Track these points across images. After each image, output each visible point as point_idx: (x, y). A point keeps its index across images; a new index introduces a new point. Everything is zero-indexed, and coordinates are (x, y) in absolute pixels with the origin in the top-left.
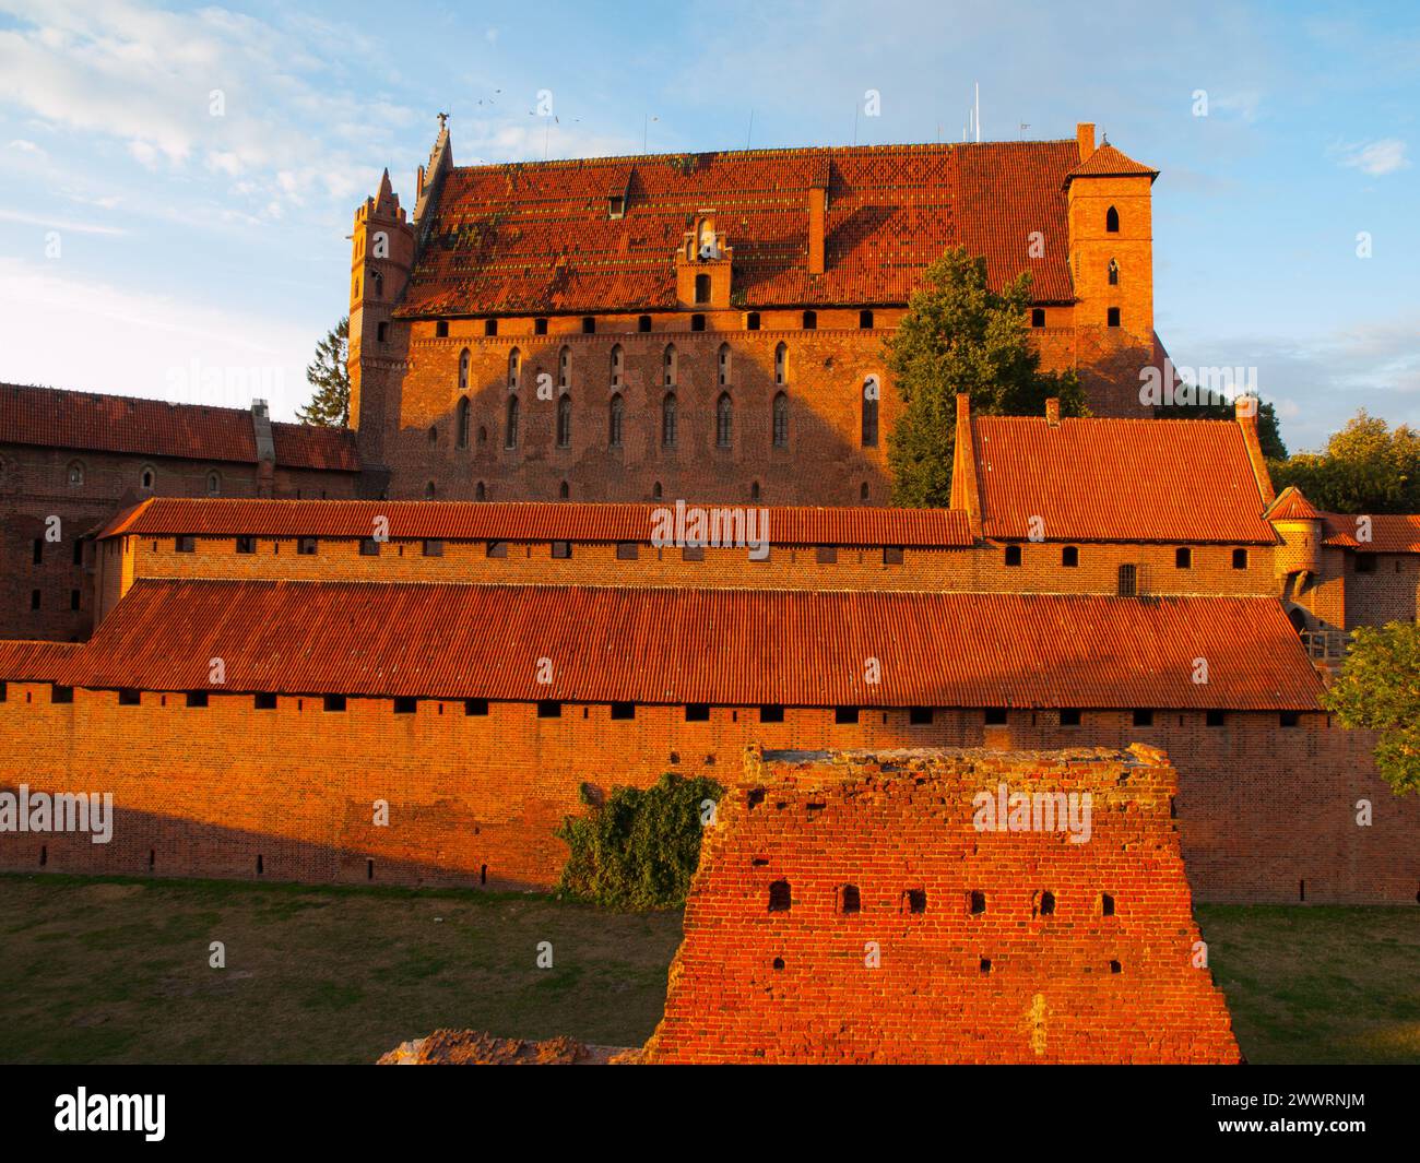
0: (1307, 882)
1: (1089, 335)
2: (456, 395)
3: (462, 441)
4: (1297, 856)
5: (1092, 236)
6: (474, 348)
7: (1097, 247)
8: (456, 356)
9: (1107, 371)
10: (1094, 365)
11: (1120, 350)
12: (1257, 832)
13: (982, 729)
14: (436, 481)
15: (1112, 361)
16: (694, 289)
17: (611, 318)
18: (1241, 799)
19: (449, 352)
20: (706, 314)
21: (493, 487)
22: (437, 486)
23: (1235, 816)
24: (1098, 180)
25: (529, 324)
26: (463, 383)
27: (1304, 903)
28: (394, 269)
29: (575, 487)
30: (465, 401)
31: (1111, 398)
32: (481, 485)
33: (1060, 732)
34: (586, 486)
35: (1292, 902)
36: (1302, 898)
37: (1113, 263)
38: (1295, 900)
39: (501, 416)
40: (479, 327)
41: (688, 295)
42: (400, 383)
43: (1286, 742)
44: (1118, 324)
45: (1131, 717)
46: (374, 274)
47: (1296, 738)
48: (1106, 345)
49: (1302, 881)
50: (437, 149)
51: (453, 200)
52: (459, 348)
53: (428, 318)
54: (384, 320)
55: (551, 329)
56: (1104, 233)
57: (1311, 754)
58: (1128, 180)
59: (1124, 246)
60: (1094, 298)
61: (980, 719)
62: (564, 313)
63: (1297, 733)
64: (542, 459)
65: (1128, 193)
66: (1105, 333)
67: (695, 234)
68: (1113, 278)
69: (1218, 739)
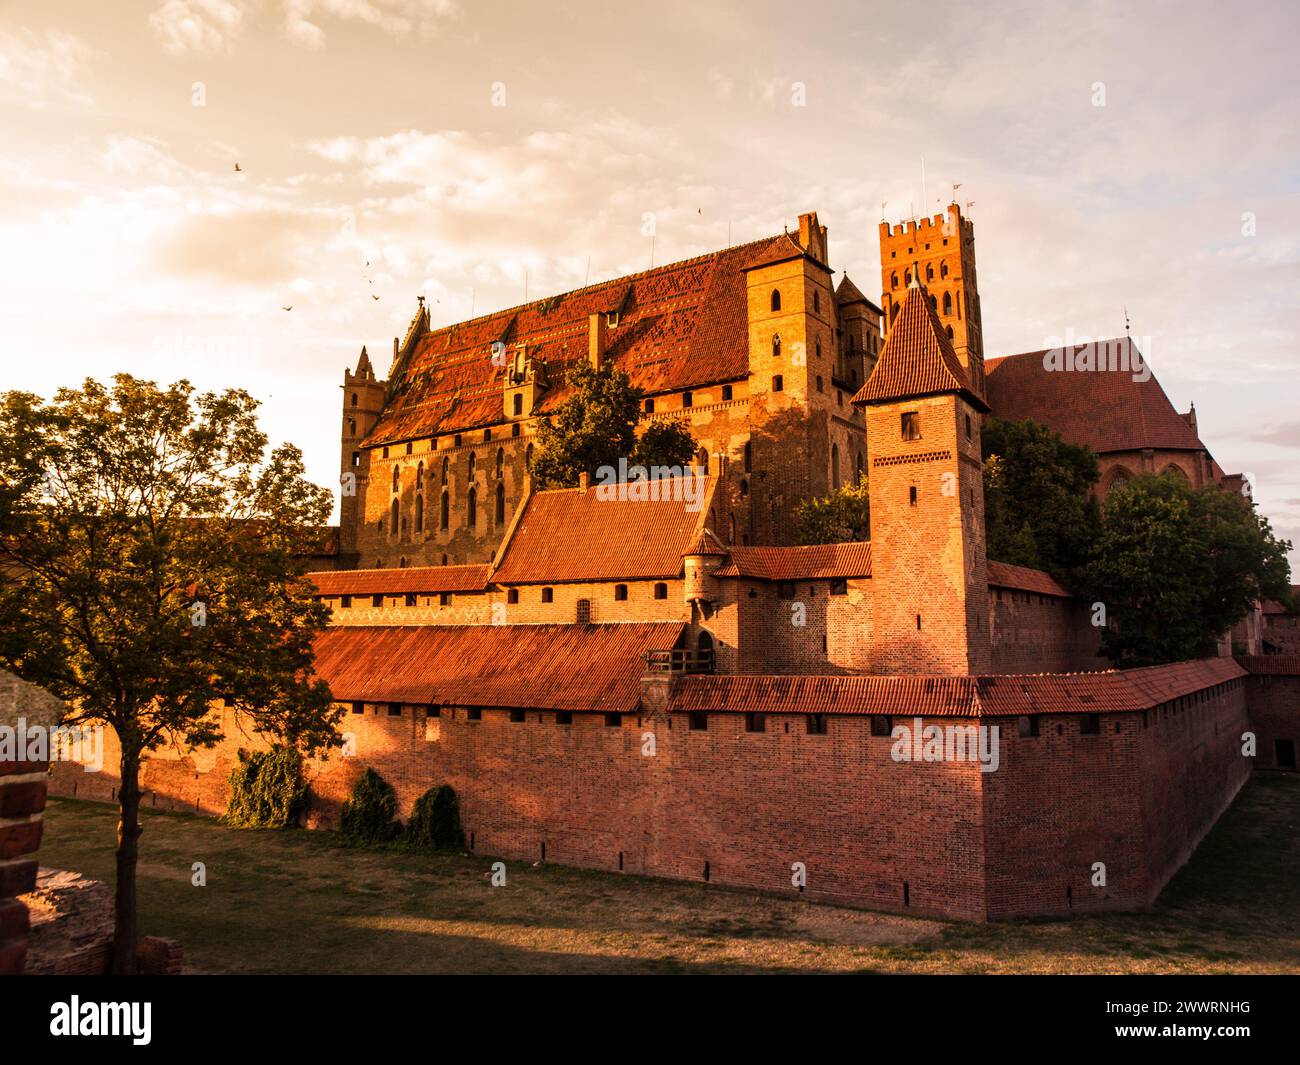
0: (624, 854)
1: (758, 402)
2: (393, 496)
3: (395, 530)
4: (617, 832)
5: (760, 318)
6: (402, 465)
7: (764, 326)
8: (392, 471)
9: (772, 431)
10: (762, 428)
11: (781, 411)
12: (590, 810)
13: (424, 721)
14: (381, 558)
15: (776, 421)
16: (513, 406)
17: (470, 433)
18: (579, 782)
19: (389, 467)
20: (521, 423)
21: (410, 561)
22: (382, 563)
23: (575, 796)
24: (764, 269)
25: (428, 443)
26: (396, 489)
27: (623, 872)
28: (362, 415)
29: (450, 557)
30: (396, 501)
31: (775, 453)
32: (403, 559)
33: (467, 723)
34: (456, 557)
35: (614, 870)
36: (621, 868)
37: (777, 337)
38: (615, 869)
39: (413, 510)
40: (403, 447)
41: (509, 411)
42: (365, 493)
43: (609, 738)
44: (781, 389)
45: (509, 714)
46: (350, 420)
47: (617, 735)
48: (772, 408)
49: (621, 853)
50: (413, 322)
51: (416, 359)
52: (393, 466)
53: (378, 446)
54: (356, 450)
55: (439, 447)
56: (769, 312)
57: (627, 749)
58: (786, 265)
59: (784, 321)
60: (763, 370)
61: (422, 712)
62: (443, 434)
63: (618, 731)
64: (434, 539)
65: (787, 275)
66: (770, 398)
67: (514, 364)
68: (777, 351)
69: (564, 733)
